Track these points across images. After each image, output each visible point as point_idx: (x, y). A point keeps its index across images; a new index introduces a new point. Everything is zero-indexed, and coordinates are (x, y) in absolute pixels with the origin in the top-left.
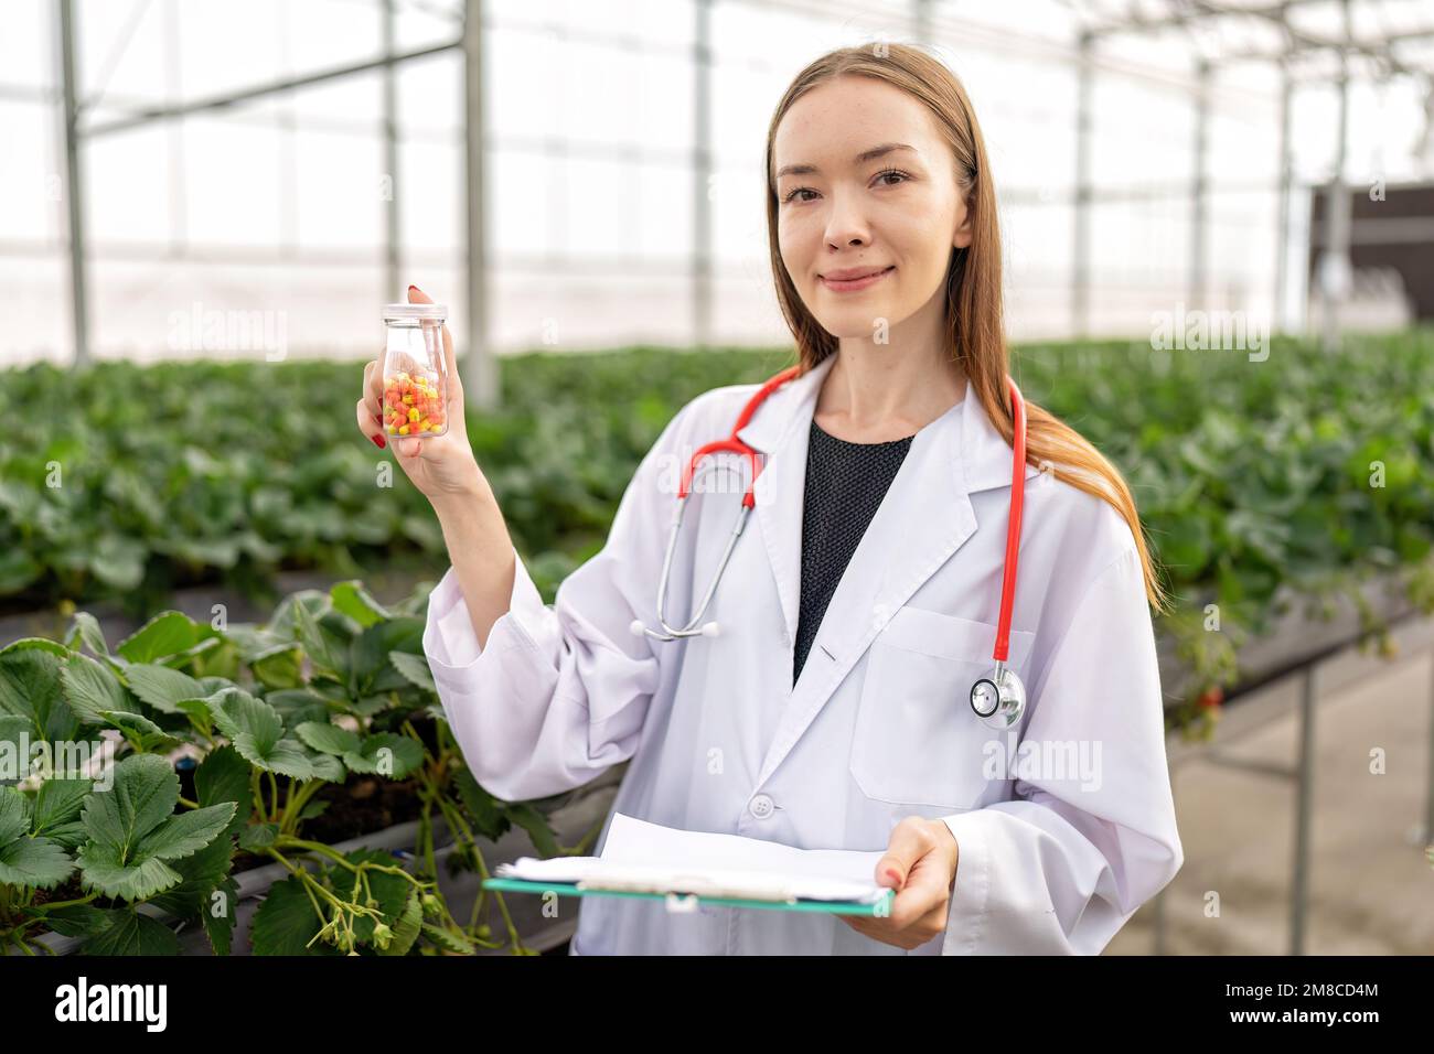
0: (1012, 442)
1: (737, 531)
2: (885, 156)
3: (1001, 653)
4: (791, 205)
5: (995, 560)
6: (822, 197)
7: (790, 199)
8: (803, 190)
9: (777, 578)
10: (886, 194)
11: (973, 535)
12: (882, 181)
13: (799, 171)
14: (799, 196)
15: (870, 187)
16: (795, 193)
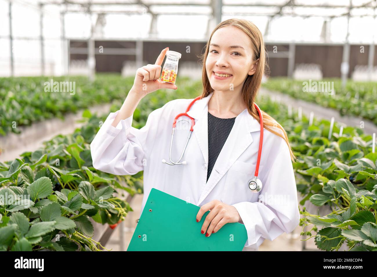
0: (260, 121)
1: (189, 137)
2: (236, 48)
3: (256, 174)
4: (211, 53)
5: (256, 150)
6: (219, 53)
7: (211, 52)
8: (215, 51)
9: (202, 152)
10: (234, 57)
11: (252, 143)
12: (234, 54)
13: (215, 46)
14: (214, 52)
15: (231, 55)
16: (213, 51)
